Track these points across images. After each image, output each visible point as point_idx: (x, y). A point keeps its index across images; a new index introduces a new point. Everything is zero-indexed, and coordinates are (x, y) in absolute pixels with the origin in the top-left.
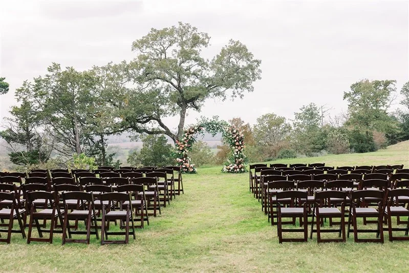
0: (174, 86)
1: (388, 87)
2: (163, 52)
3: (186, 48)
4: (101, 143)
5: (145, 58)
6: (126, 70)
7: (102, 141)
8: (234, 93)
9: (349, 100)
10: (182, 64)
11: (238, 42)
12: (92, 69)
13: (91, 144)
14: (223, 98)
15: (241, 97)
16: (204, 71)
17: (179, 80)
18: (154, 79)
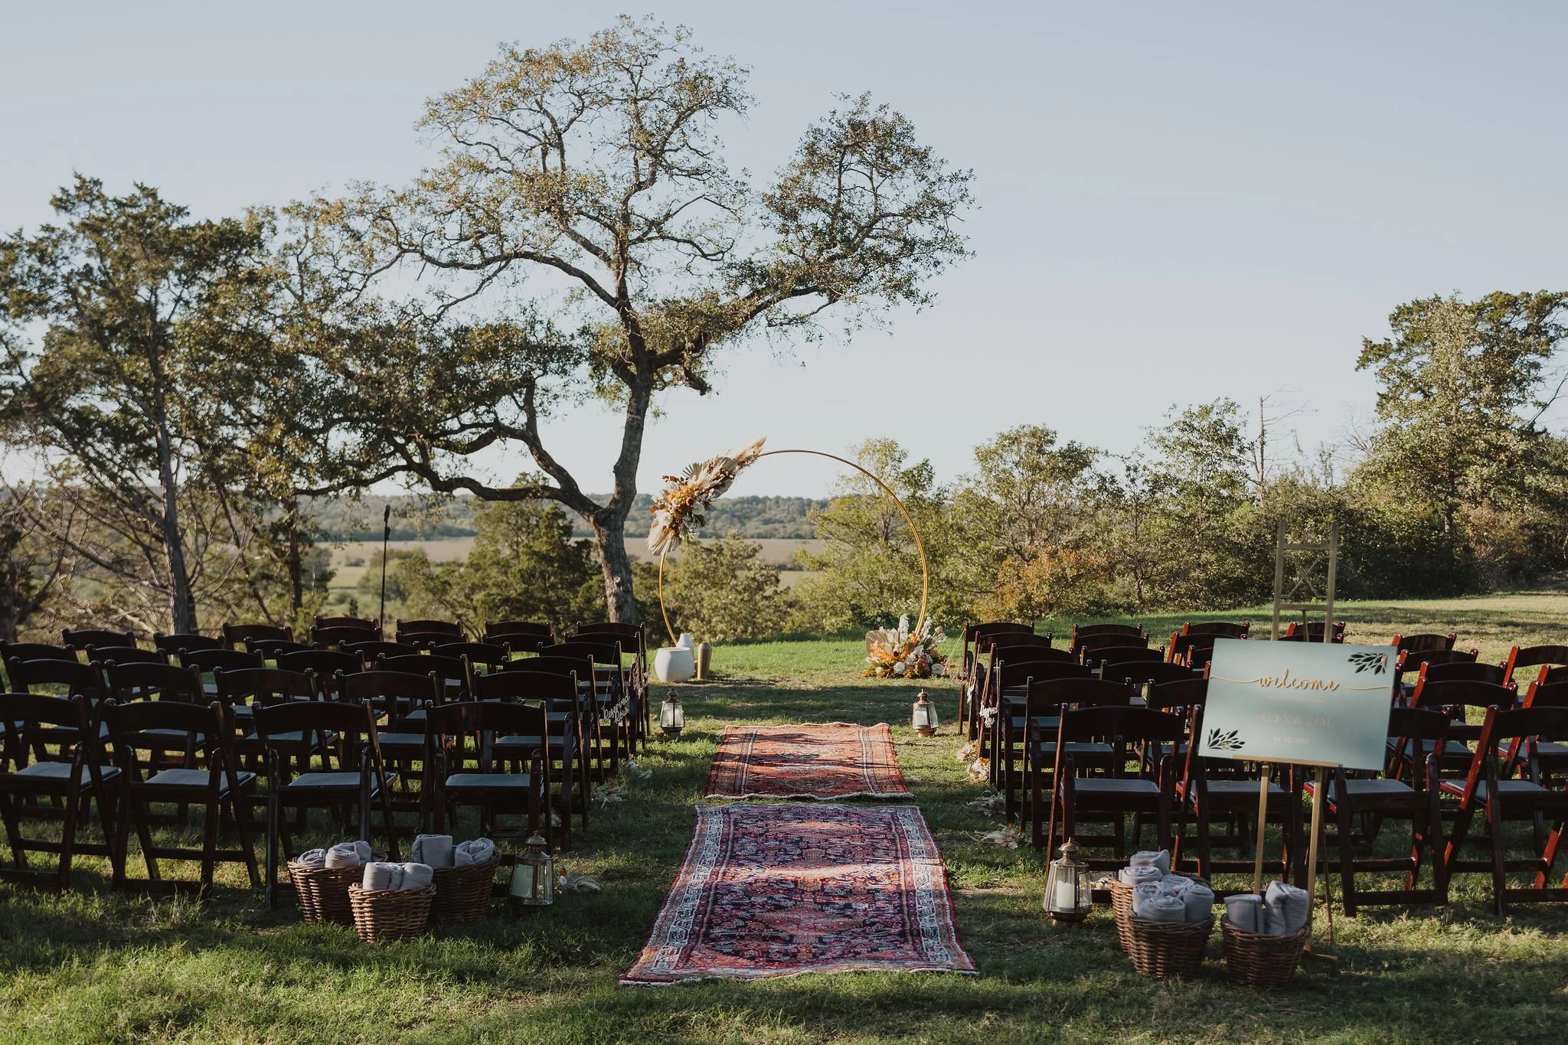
0: (598, 290)
1: (1547, 319)
2: (555, 141)
9: (1382, 375)
16: (732, 226)
17: (621, 265)
18: (507, 258)
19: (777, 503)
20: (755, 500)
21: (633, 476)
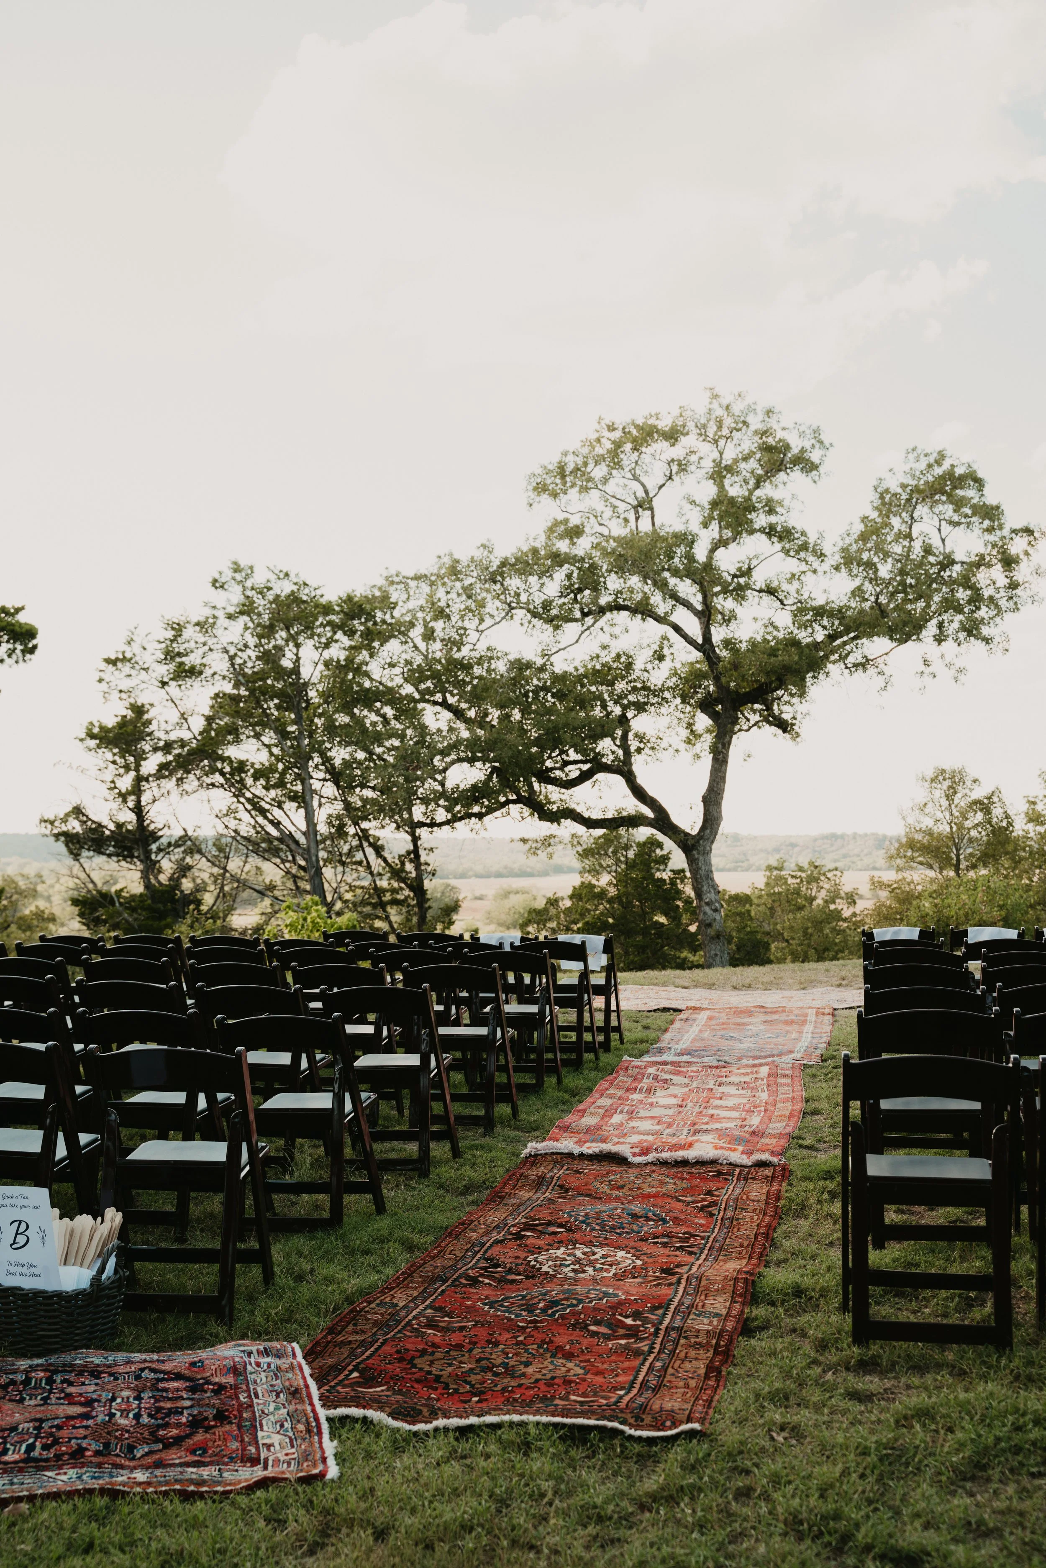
0: (685, 636)
2: (644, 504)
3: (735, 490)
4: (411, 861)
5: (575, 533)
6: (495, 577)
7: (414, 854)
8: (926, 663)
10: (720, 553)
11: (941, 458)
12: (381, 582)
13: (376, 864)
14: (880, 681)
15: (956, 680)
16: (808, 578)
17: (706, 615)
18: (602, 611)
19: (854, 838)
20: (834, 837)
21: (718, 804)
